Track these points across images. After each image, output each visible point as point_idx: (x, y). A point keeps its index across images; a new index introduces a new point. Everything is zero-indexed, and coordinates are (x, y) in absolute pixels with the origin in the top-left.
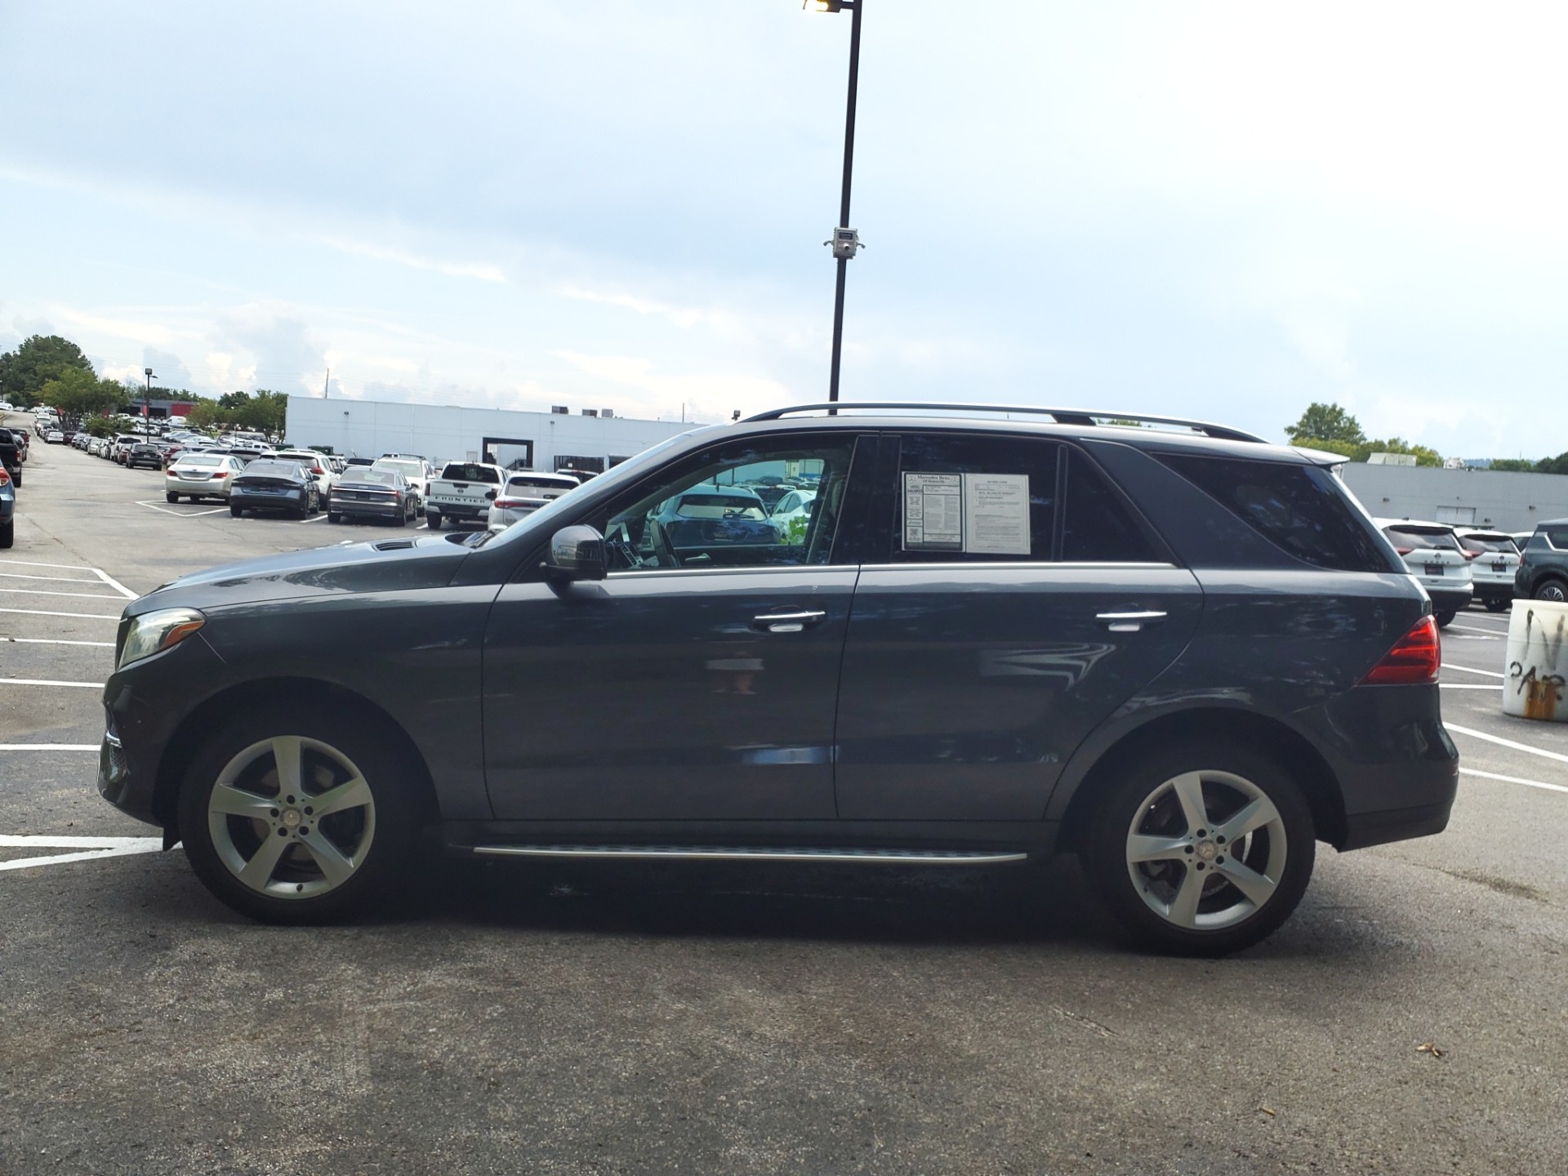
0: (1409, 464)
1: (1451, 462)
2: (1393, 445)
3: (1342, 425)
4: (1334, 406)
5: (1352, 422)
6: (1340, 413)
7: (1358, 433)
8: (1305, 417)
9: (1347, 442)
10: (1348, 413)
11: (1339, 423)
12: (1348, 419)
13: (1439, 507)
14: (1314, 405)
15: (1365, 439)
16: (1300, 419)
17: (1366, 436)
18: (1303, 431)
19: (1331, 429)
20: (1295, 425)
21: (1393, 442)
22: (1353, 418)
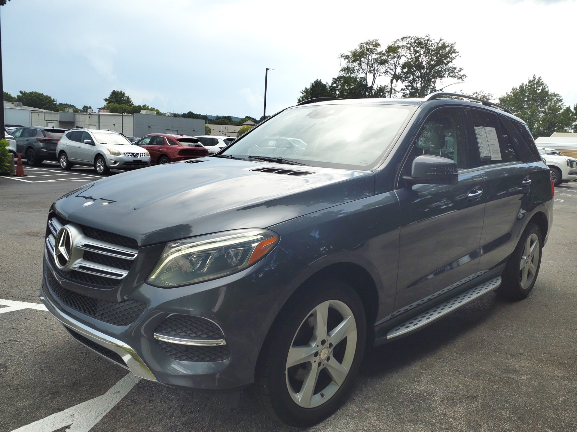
0: (154, 114)
1: (168, 114)
2: (144, 107)
3: (125, 99)
4: (121, 92)
5: (128, 98)
6: (124, 94)
7: (131, 102)
8: (111, 95)
9: (127, 105)
10: (126, 95)
11: (124, 98)
12: (127, 97)
13: (166, 130)
14: (114, 91)
15: (133, 105)
16: (109, 96)
17: (134, 103)
18: (111, 101)
19: (121, 100)
20: (108, 98)
21: (144, 106)
22: (129, 97)
